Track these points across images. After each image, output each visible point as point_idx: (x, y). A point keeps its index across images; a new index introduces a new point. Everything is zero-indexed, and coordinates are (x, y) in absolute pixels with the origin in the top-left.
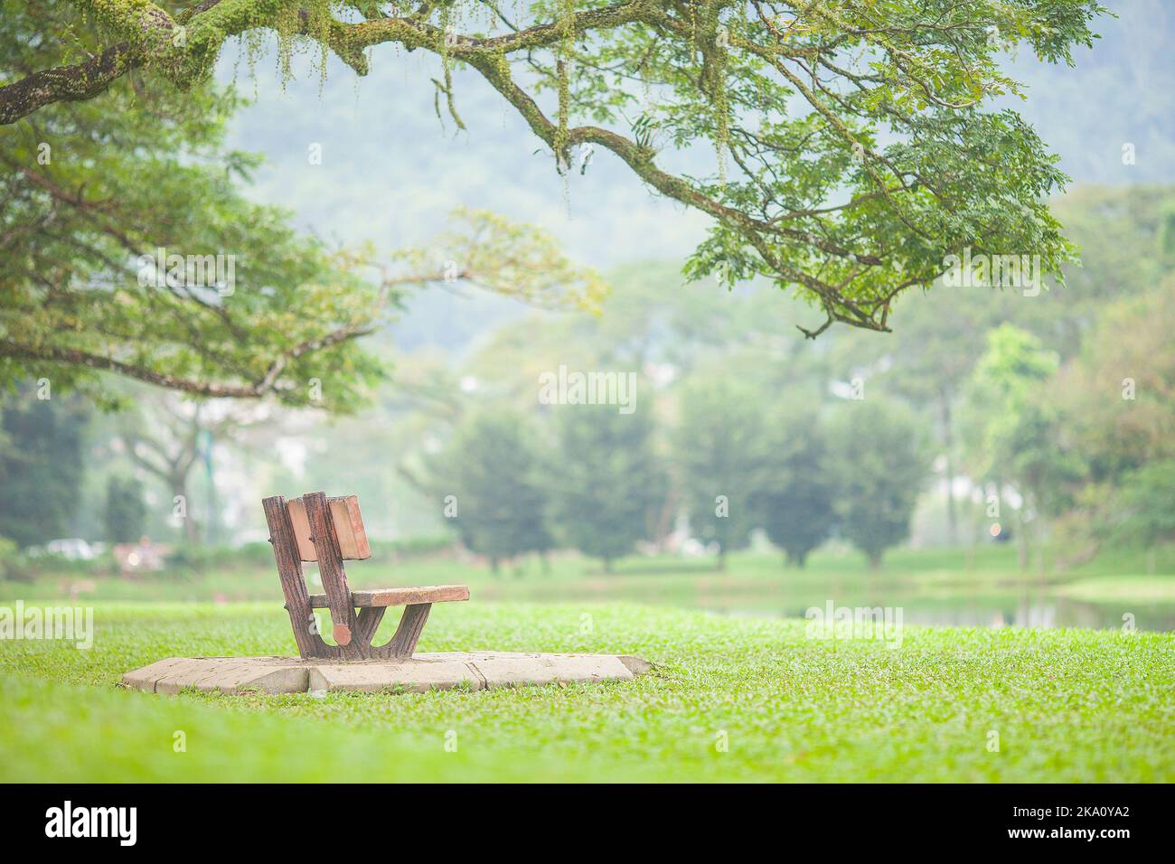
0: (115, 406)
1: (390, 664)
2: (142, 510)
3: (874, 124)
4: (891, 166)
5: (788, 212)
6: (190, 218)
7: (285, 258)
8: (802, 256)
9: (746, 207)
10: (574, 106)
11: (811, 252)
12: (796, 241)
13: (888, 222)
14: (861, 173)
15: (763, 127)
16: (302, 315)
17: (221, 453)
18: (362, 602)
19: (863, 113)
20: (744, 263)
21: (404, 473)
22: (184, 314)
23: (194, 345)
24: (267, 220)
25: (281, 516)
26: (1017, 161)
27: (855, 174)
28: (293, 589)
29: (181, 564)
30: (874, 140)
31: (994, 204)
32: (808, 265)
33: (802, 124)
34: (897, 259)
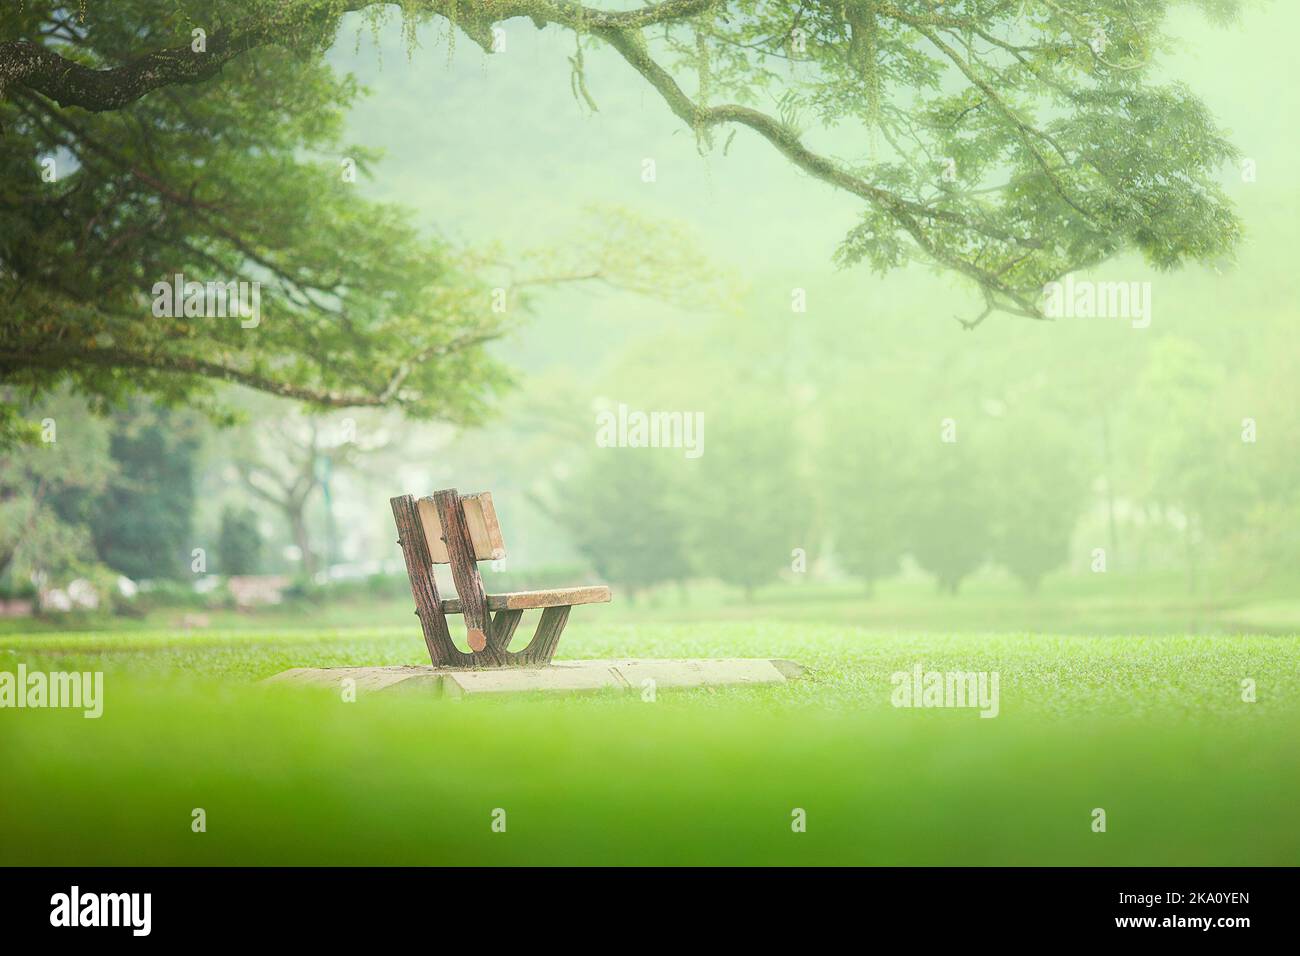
0: (230, 421)
1: (527, 670)
2: (257, 542)
3: (1034, 99)
4: (1053, 143)
5: (943, 193)
6: (308, 218)
7: (408, 258)
8: (958, 242)
9: (899, 189)
10: (715, 87)
11: (968, 237)
12: (952, 225)
13: (1049, 203)
14: (1021, 151)
15: (916, 104)
16: (427, 320)
17: (340, 481)
18: (497, 605)
19: (1022, 87)
20: (897, 249)
21: (534, 500)
22: (301, 321)
23: (312, 355)
24: (388, 219)
25: (411, 516)
26: (1187, 136)
27: (1014, 152)
28: (424, 593)
29: (300, 597)
30: (1034, 116)
31: (1162, 181)
32: (966, 251)
33: (958, 100)
34: (1059, 243)
